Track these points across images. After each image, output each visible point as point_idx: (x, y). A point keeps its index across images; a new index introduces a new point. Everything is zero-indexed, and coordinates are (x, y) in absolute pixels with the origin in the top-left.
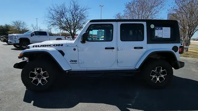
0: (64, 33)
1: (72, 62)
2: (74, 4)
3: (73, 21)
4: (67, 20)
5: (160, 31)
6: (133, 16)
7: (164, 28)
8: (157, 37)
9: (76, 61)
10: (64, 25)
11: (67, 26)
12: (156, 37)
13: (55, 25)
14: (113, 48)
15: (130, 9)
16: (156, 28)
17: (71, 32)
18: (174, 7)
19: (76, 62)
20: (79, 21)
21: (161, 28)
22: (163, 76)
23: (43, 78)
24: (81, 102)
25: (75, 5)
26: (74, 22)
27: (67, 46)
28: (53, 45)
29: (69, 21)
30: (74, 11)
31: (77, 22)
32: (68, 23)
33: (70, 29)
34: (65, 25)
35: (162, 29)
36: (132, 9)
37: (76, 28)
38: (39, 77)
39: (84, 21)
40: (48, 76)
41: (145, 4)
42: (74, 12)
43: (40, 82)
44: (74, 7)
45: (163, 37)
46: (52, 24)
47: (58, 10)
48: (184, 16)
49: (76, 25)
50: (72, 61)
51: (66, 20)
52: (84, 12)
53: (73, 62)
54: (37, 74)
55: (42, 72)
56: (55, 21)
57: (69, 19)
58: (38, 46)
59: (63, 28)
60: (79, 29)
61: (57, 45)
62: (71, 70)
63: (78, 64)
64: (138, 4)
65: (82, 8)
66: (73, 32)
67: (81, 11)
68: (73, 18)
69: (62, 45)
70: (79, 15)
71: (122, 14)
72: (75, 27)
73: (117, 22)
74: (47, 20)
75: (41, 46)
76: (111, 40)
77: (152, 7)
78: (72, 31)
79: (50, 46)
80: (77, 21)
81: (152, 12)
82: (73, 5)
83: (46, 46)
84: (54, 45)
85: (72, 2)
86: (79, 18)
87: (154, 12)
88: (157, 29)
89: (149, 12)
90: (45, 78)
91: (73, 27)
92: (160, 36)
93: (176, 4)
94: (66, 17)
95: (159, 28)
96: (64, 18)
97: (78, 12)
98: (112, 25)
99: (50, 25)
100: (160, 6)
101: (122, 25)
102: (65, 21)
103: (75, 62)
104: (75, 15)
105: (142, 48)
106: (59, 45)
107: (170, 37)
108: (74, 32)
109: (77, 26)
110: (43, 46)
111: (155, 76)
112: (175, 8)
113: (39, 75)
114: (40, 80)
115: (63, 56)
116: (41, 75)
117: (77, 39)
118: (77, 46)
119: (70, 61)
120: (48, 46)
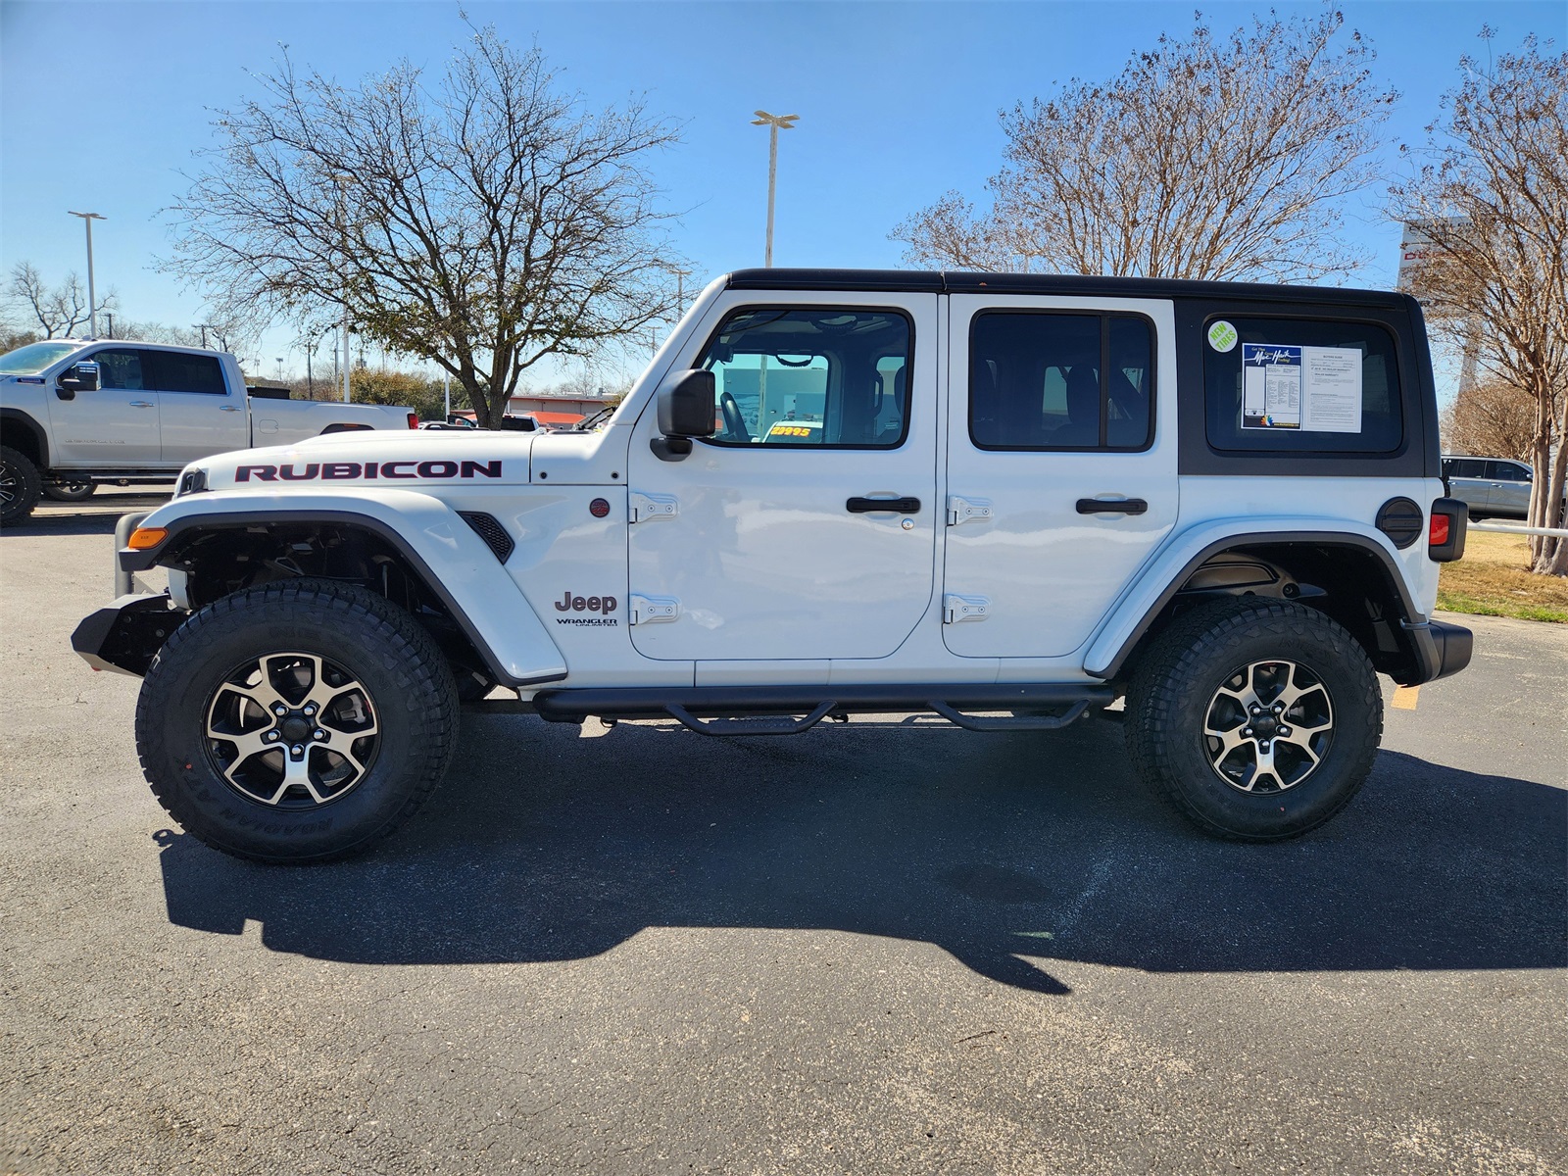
0: (382, 379)
1: (571, 613)
2: (507, 90)
3: (486, 259)
4: (434, 252)
5: (1279, 374)
6: (1079, 233)
7: (1309, 353)
8: (1256, 421)
9: (608, 604)
10: (393, 294)
11: (429, 301)
12: (1249, 421)
13: (307, 288)
14: (909, 506)
15: (1049, 166)
16: (1251, 353)
17: (468, 371)
18: (1447, 166)
19: (611, 615)
20: (551, 256)
21: (1292, 352)
22: (1301, 736)
23: (327, 738)
24: (659, 922)
25: (514, 95)
26: (500, 268)
27: (536, 478)
28: (414, 470)
29: (452, 259)
30: (506, 158)
31: (528, 273)
32: (444, 278)
33: (461, 339)
34: (407, 299)
35: (1297, 362)
36: (1069, 172)
37: (519, 328)
38: (295, 731)
39: (606, 261)
40: (368, 724)
41: (1192, 130)
42: (502, 168)
43: (297, 773)
44: (499, 115)
45: (1305, 428)
46: (276, 285)
47: (334, 139)
48: (1534, 251)
49: (522, 297)
50: (579, 604)
51: (421, 247)
52: (608, 171)
53: (587, 614)
54: (275, 706)
55: (322, 694)
56: (306, 247)
57: (448, 237)
58: (287, 473)
59: (388, 327)
60: (550, 341)
61: (450, 468)
62: (562, 677)
63: (623, 626)
64: (1131, 122)
65: (588, 133)
66: (489, 372)
67: (575, 167)
68: (496, 225)
69: (494, 469)
70: (552, 201)
71: (977, 216)
72: (506, 324)
73: (943, 298)
74: (221, 236)
75: (312, 472)
76: (897, 440)
77: (1256, 157)
78: (484, 362)
79: (389, 470)
80: (528, 259)
81: (1252, 201)
82: (500, 99)
83: (353, 471)
84: (425, 469)
85: (484, 72)
86: (550, 227)
87: (1271, 208)
88: (1259, 357)
89: (1223, 205)
90: (341, 742)
91: (491, 320)
92: (1282, 415)
93: (1460, 143)
94: (420, 214)
95: (1277, 355)
96: (394, 225)
97: (545, 169)
98: (903, 320)
99: (242, 291)
100: (1322, 150)
101: (982, 322)
102: (407, 257)
103: (598, 615)
104: (511, 199)
105: (1136, 507)
106: (469, 468)
107: (1357, 429)
108: (501, 365)
109: (529, 309)
110: (330, 471)
111: (1243, 735)
112: (1455, 175)
113: (289, 715)
114: (302, 760)
115: (503, 564)
116: (309, 711)
117: (622, 422)
118: (622, 480)
119: (558, 605)
120: (371, 470)
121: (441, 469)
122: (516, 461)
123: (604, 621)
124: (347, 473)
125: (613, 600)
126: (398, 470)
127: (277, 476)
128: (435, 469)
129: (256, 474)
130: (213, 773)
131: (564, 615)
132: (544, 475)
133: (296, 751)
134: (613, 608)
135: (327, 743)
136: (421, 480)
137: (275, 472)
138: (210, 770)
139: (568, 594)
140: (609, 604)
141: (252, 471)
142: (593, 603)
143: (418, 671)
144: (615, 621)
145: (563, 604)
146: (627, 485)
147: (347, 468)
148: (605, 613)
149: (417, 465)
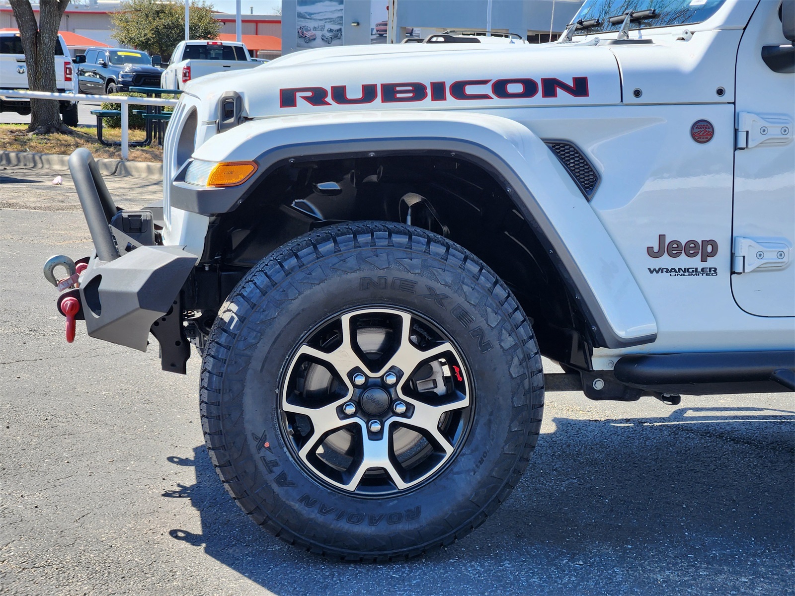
1: (666, 261)
9: (706, 249)
19: (711, 262)
27: (629, 97)
28: (487, 89)
38: (374, 403)
43: (376, 454)
50: (674, 249)
53: (683, 261)
58: (340, 95)
61: (529, 87)
62: (651, 339)
69: (580, 87)
75: (369, 93)
79: (459, 90)
83: (417, 92)
84: (500, 88)
103: (696, 262)
106: (551, 86)
110: (390, 93)
113: (368, 386)
114: (381, 439)
115: (588, 200)
116: (391, 380)
117: (728, 27)
118: (728, 96)
119: (650, 251)
120: (438, 91)
121: (518, 88)
122: (604, 76)
123: (703, 270)
124: (411, 95)
125: (713, 244)
126: (469, 90)
127: (329, 99)
128: (512, 88)
129: (302, 97)
130: (288, 453)
131: (657, 263)
132: (637, 93)
133: (376, 427)
134: (714, 253)
135: (410, 417)
136: (497, 101)
137: (326, 96)
138: (285, 449)
139: (662, 238)
140: (709, 249)
141: (298, 94)
142: (691, 248)
143: (521, 329)
144: (715, 270)
145: (656, 249)
146: (734, 103)
147: (410, 88)
148: (704, 260)
149: (490, 84)
